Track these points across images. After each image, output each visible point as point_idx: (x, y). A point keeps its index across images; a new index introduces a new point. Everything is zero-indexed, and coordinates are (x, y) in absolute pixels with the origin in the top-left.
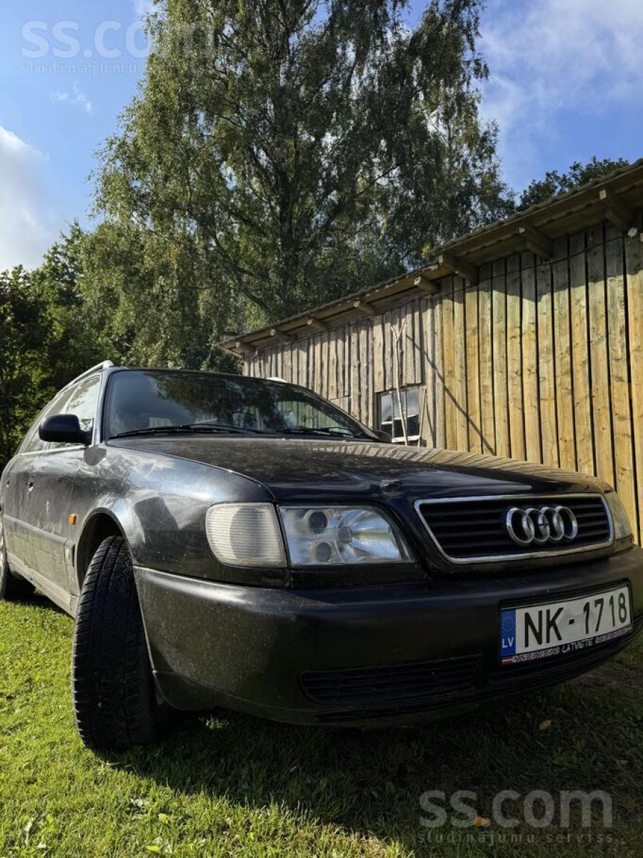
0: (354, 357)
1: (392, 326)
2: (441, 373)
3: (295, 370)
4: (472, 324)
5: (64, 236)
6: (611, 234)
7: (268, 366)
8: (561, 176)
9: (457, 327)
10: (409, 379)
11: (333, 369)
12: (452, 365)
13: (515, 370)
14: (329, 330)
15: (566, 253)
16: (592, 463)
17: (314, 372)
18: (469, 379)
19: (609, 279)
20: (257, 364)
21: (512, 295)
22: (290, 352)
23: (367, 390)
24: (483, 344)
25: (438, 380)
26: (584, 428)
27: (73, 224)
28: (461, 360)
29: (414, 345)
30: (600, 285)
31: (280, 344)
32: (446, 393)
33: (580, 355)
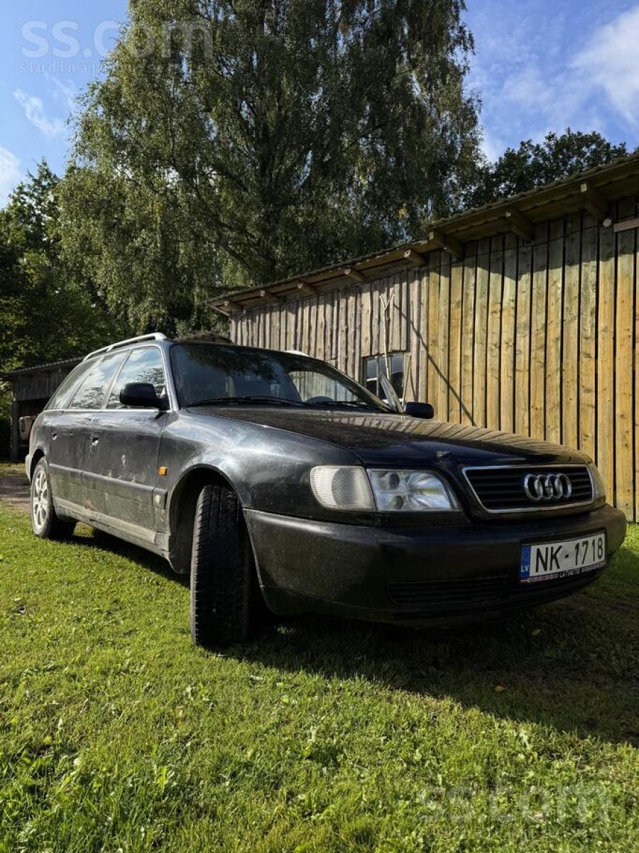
0: (342, 322)
1: (380, 294)
2: (425, 342)
3: (283, 331)
4: (457, 297)
5: (31, 176)
6: (588, 222)
7: (255, 325)
8: (535, 145)
9: (442, 299)
10: (395, 345)
11: (320, 332)
12: (437, 335)
13: (495, 342)
14: (318, 295)
15: (546, 237)
16: (559, 429)
17: (302, 334)
18: (451, 348)
19: (584, 264)
20: (245, 323)
21: (494, 272)
22: (278, 313)
23: (354, 354)
24: (466, 317)
25: (422, 349)
26: (554, 397)
27: (40, 164)
28: (445, 330)
29: (401, 314)
30: (575, 269)
31: (268, 305)
32: (430, 362)
33: (554, 332)
